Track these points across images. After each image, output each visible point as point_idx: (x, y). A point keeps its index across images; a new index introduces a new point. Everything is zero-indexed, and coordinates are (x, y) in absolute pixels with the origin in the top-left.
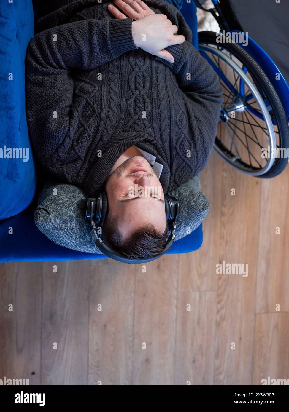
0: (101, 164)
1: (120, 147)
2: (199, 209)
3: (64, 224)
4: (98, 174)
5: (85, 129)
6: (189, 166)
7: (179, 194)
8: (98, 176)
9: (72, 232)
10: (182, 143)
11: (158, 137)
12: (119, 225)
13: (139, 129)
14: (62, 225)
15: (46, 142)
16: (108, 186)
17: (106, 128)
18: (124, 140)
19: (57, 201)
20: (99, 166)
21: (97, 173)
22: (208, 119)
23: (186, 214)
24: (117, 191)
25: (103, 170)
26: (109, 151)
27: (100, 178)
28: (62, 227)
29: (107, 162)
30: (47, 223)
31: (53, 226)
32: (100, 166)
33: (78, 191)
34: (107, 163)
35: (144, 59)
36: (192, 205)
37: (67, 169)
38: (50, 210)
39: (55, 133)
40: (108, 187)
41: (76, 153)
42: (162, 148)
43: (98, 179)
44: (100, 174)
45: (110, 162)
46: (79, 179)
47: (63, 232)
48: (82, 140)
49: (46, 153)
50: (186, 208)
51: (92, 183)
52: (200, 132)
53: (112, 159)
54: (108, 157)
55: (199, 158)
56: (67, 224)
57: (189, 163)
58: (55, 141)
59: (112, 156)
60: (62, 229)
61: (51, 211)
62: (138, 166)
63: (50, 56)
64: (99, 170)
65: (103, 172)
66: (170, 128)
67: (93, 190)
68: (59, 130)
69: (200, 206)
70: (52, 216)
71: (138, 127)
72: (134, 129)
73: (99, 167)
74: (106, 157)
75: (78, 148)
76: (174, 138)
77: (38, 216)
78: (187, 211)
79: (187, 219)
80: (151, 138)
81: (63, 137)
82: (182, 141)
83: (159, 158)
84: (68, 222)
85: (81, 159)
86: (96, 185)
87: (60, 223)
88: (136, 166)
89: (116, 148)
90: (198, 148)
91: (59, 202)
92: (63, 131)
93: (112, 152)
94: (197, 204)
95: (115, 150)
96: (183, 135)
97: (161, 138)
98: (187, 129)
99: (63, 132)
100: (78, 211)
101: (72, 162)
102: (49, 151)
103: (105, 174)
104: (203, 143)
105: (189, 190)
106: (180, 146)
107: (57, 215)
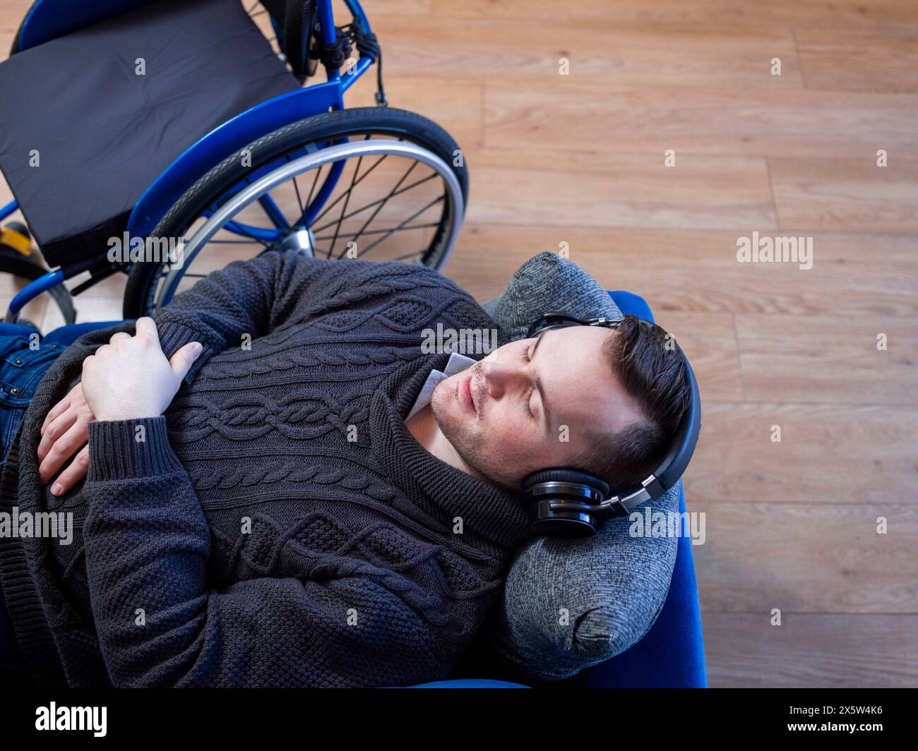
0: (451, 497)
2: (556, 272)
3: (611, 578)
4: (479, 504)
5: (363, 539)
6: (450, 305)
7: (519, 324)
8: (484, 504)
9: (631, 559)
10: (395, 318)
11: (383, 369)
12: (608, 431)
13: (363, 410)
14: (616, 582)
15: (397, 638)
16: (508, 472)
17: (361, 489)
18: (390, 445)
19: (551, 601)
20: (456, 502)
21: (477, 507)
22: (336, 274)
23: (568, 303)
24: (522, 442)
25: (468, 492)
26: (419, 477)
27: (488, 500)
28: (621, 582)
29: (447, 483)
30: (612, 617)
31: (619, 603)
32: (458, 499)
33: (522, 559)
34: (449, 483)
35: (189, 408)
36: (547, 289)
37: (466, 589)
38: (577, 611)
39: (374, 612)
41: (425, 561)
42: (408, 361)
43: (490, 504)
44: (478, 497)
45: (446, 475)
46: (489, 558)
47: (633, 578)
48: (391, 546)
49: (426, 641)
50: (554, 304)
51: (501, 519)
52: (368, 283)
54: (434, 479)
55: (431, 284)
56: (611, 571)
57: (444, 303)
58: (395, 612)
59: (430, 470)
60: (626, 582)
61: (580, 608)
62: (456, 395)
63: (173, 632)
64: (469, 502)
65: (471, 492)
66: (359, 343)
67: (519, 516)
69: (547, 271)
70: (593, 605)
71: (359, 414)
72: (362, 422)
73: (461, 504)
74: (434, 485)
75: (413, 556)
76: (388, 335)
77: (595, 639)
78: (560, 300)
79: (579, 300)
80: (386, 384)
81: (385, 593)
82: (391, 318)
83: (435, 362)
84: (605, 569)
85: (439, 553)
86: (506, 508)
87: (611, 586)
88: (457, 399)
89: (411, 460)
90: (407, 285)
91: (553, 594)
92: (369, 589)
93: (421, 471)
94: (544, 278)
95: (416, 463)
96: (375, 316)
97: (385, 364)
98: (363, 311)
99: (371, 590)
100: (574, 551)
101: (446, 576)
102: (419, 632)
103: (477, 485)
104: (396, 277)
105: (510, 302)
106: (403, 324)
107: (589, 594)
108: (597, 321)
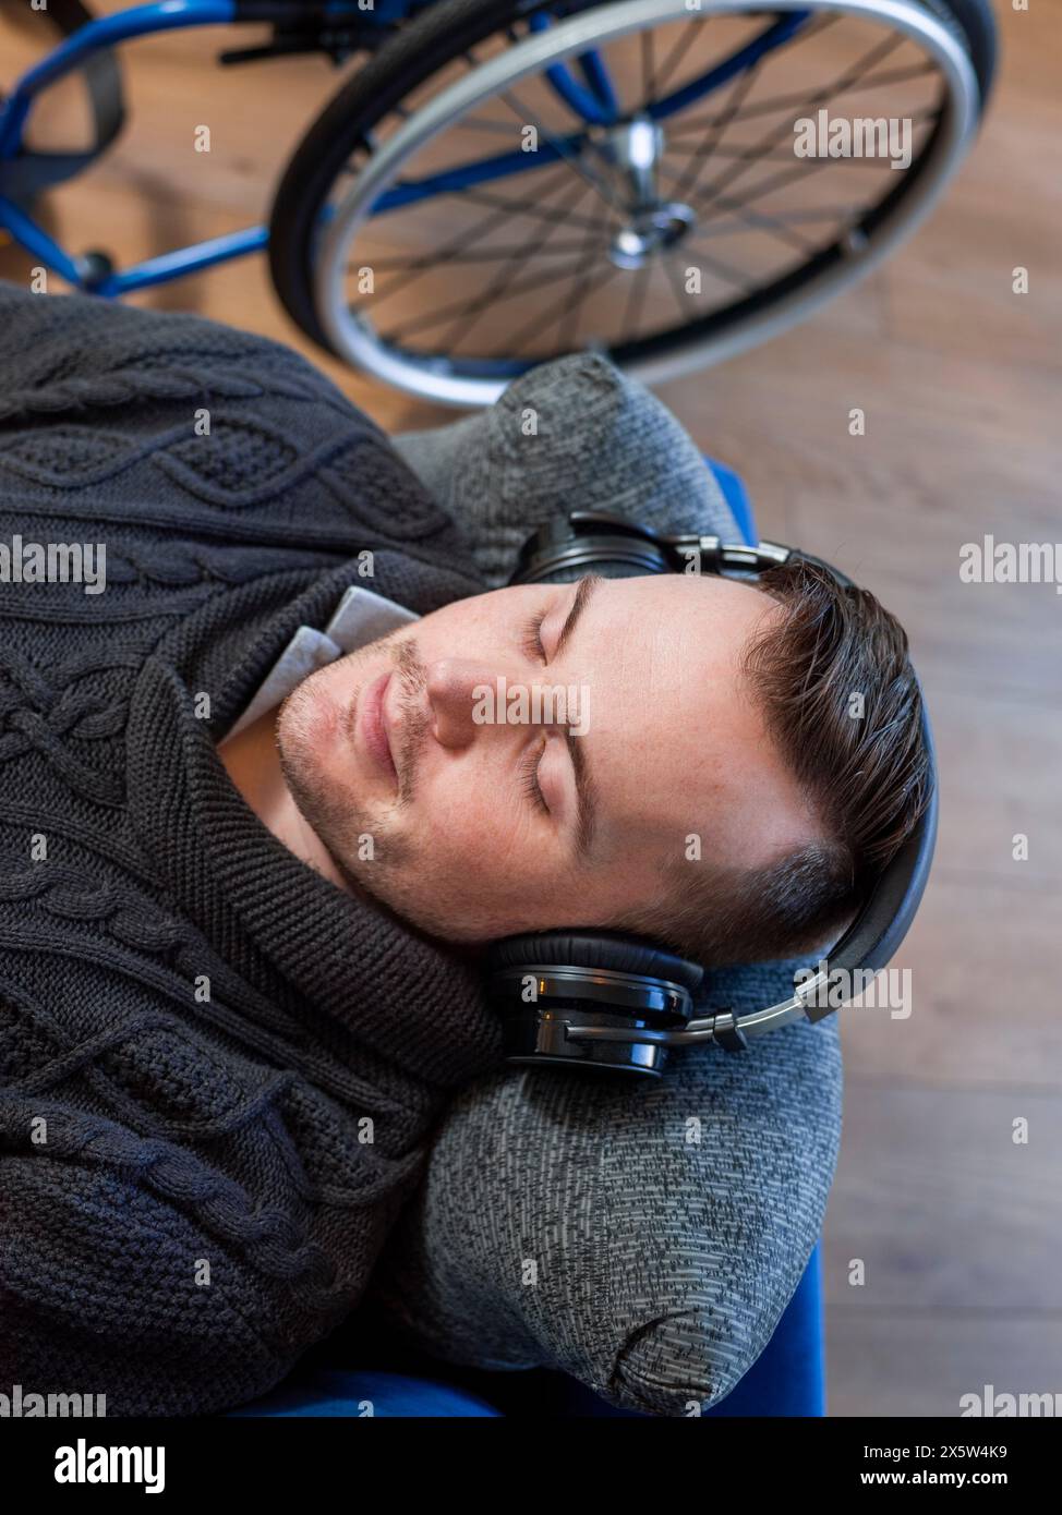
0: (323, 966)
1: (228, 835)
2: (612, 411)
3: (714, 1223)
4: (389, 992)
5: (101, 1058)
6: (339, 452)
7: (503, 521)
8: (404, 994)
9: (758, 1168)
10: (205, 467)
11: (169, 601)
13: (112, 709)
14: (726, 1234)
15: (176, 1320)
17: (97, 921)
18: (179, 810)
19: (558, 1260)
20: (333, 979)
21: (383, 998)
23: (628, 488)
25: (367, 960)
26: (245, 910)
27: (413, 985)
28: (738, 1236)
29: (316, 930)
30: (719, 1337)
31: (736, 1297)
32: (339, 974)
33: (477, 1116)
34: (322, 931)
36: (585, 448)
37: (347, 1184)
38: (633, 1311)
40: (472, 924)
42: (231, 586)
43: (416, 996)
44: (391, 976)
45: (314, 912)
46: (397, 1106)
47: (764, 1226)
48: (172, 1081)
49: (249, 1320)
50: (598, 486)
51: (438, 1029)
52: (140, 365)
53: (298, 896)
54: (283, 918)
55: (297, 390)
56: (713, 1203)
57: (327, 446)
58: (171, 1257)
59: (277, 894)
60: (749, 1237)
61: (641, 1303)
62: (350, 728)
64: (365, 983)
65: (374, 961)
66: (112, 523)
67: (482, 1026)
68: (104, 1237)
69: (589, 404)
70: (674, 1301)
71: (98, 718)
72: (107, 739)
73: (346, 983)
74: (282, 932)
75: (226, 1109)
76: (178, 507)
77: (673, 1391)
78: (613, 480)
79: (658, 485)
80: (174, 643)
81: (149, 1208)
82: (194, 465)
83: (309, 607)
84: (698, 1194)
85: (286, 1092)
86: (456, 1007)
87: (715, 1248)
88: (352, 739)
89: (231, 863)
90: (241, 386)
91: (565, 1245)
92: (110, 1204)
93: (252, 893)
94: (581, 421)
95: (241, 872)
96: (155, 456)
97: (173, 587)
98: (120, 435)
99: (117, 1207)
100: (618, 1126)
101: (299, 1145)
102: (231, 1300)
103: (391, 945)
104: (209, 359)
105: (486, 465)
106: (224, 485)
107: (663, 1266)
108: (697, 543)
